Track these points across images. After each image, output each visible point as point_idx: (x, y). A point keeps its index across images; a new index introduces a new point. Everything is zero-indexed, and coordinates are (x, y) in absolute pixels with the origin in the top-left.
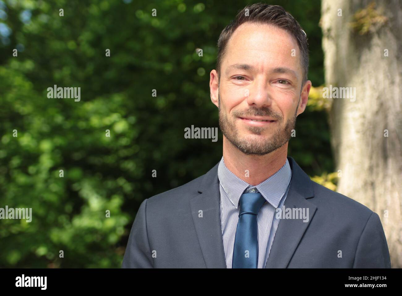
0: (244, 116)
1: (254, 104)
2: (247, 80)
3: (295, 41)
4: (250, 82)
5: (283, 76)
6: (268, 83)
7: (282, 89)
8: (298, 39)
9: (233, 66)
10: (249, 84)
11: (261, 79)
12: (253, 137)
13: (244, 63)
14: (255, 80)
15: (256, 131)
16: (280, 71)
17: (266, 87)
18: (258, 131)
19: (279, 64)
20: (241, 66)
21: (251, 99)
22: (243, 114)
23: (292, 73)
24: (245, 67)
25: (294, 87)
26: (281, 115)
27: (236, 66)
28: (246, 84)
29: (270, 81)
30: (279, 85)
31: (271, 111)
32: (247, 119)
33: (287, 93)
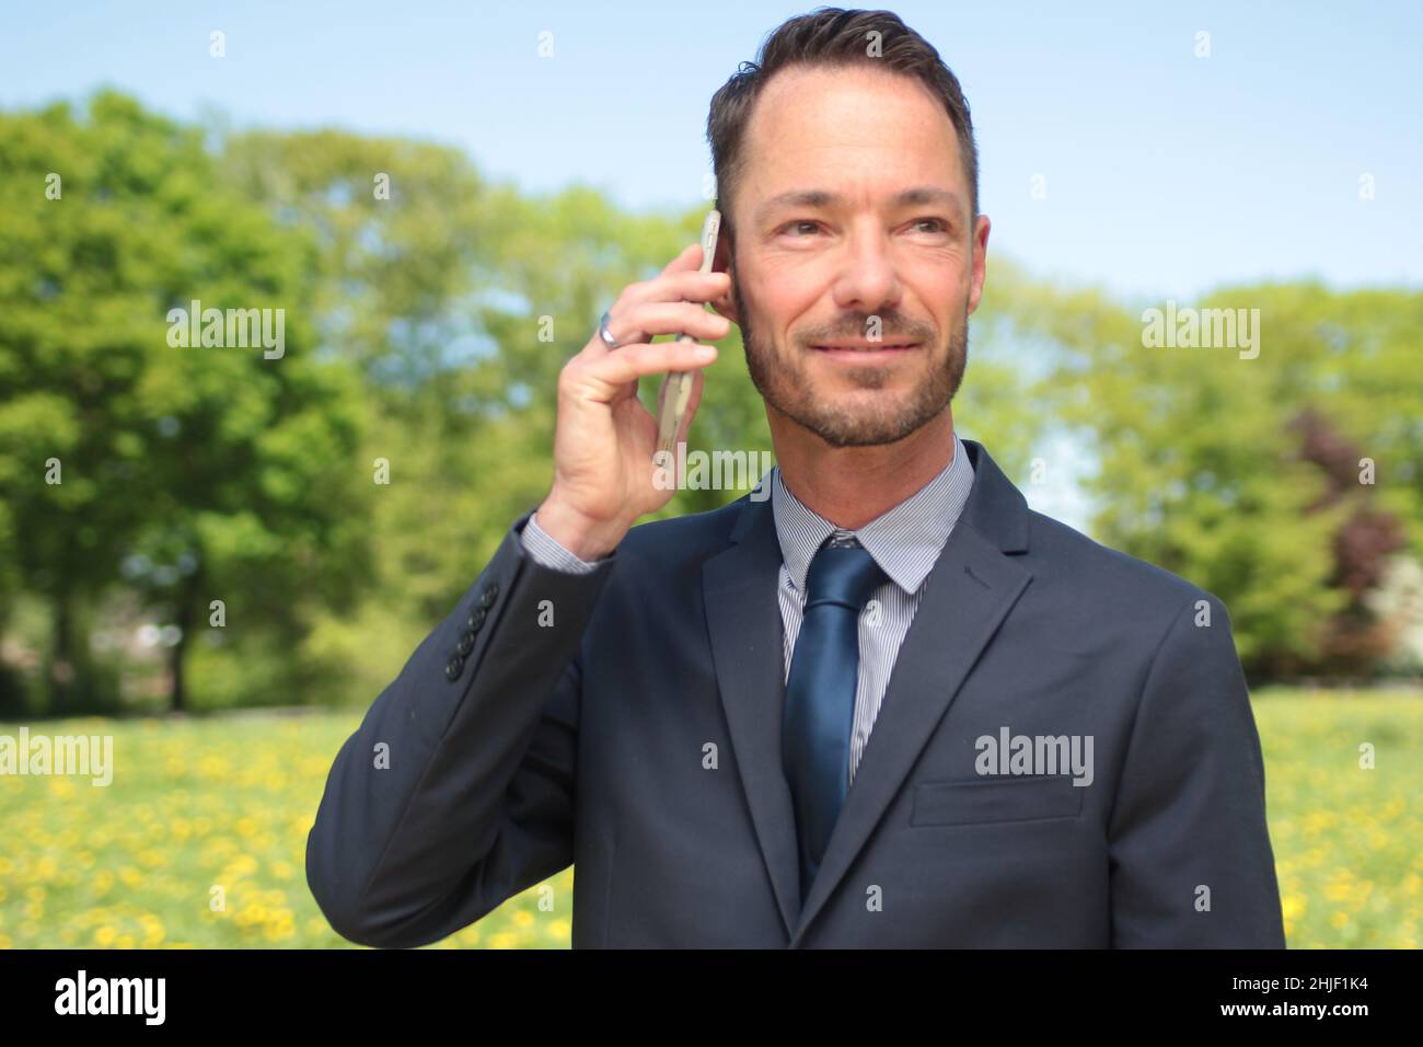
0: (829, 340)
1: (855, 302)
2: (825, 233)
3: (940, 106)
4: (834, 240)
5: (927, 211)
6: (886, 238)
7: (926, 246)
8: (950, 99)
9: (780, 199)
10: (831, 246)
11: (866, 227)
12: (863, 397)
13: (811, 186)
14: (848, 235)
15: (871, 380)
16: (914, 198)
17: (883, 251)
18: (873, 379)
19: (911, 181)
20: (802, 196)
21: (843, 288)
22: (825, 335)
23: (951, 198)
24: (816, 200)
25: (955, 237)
26: (931, 327)
27: (787, 198)
28: (824, 247)
29: (893, 229)
30: (919, 237)
31: (905, 319)
32: (837, 349)
33: (943, 260)
